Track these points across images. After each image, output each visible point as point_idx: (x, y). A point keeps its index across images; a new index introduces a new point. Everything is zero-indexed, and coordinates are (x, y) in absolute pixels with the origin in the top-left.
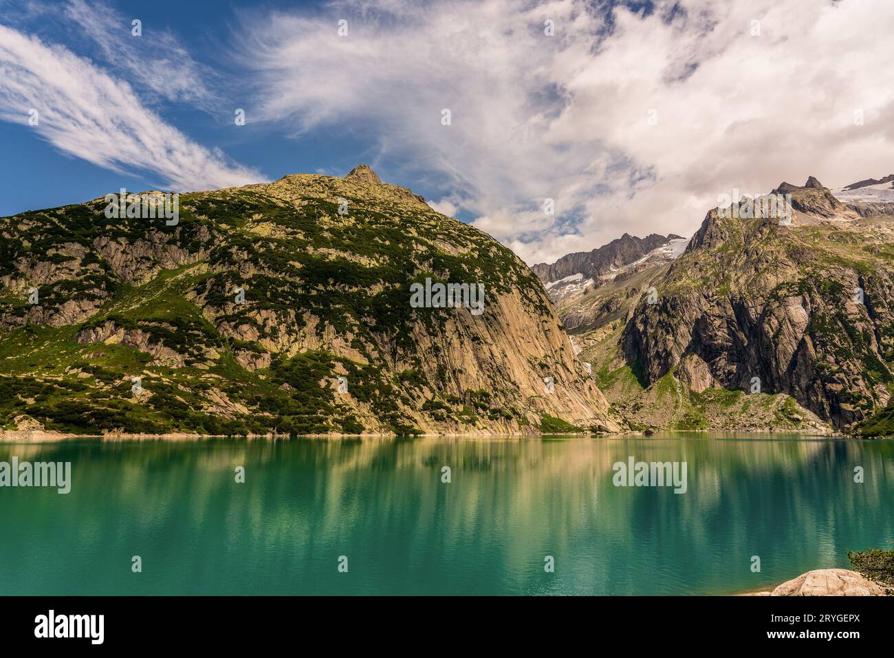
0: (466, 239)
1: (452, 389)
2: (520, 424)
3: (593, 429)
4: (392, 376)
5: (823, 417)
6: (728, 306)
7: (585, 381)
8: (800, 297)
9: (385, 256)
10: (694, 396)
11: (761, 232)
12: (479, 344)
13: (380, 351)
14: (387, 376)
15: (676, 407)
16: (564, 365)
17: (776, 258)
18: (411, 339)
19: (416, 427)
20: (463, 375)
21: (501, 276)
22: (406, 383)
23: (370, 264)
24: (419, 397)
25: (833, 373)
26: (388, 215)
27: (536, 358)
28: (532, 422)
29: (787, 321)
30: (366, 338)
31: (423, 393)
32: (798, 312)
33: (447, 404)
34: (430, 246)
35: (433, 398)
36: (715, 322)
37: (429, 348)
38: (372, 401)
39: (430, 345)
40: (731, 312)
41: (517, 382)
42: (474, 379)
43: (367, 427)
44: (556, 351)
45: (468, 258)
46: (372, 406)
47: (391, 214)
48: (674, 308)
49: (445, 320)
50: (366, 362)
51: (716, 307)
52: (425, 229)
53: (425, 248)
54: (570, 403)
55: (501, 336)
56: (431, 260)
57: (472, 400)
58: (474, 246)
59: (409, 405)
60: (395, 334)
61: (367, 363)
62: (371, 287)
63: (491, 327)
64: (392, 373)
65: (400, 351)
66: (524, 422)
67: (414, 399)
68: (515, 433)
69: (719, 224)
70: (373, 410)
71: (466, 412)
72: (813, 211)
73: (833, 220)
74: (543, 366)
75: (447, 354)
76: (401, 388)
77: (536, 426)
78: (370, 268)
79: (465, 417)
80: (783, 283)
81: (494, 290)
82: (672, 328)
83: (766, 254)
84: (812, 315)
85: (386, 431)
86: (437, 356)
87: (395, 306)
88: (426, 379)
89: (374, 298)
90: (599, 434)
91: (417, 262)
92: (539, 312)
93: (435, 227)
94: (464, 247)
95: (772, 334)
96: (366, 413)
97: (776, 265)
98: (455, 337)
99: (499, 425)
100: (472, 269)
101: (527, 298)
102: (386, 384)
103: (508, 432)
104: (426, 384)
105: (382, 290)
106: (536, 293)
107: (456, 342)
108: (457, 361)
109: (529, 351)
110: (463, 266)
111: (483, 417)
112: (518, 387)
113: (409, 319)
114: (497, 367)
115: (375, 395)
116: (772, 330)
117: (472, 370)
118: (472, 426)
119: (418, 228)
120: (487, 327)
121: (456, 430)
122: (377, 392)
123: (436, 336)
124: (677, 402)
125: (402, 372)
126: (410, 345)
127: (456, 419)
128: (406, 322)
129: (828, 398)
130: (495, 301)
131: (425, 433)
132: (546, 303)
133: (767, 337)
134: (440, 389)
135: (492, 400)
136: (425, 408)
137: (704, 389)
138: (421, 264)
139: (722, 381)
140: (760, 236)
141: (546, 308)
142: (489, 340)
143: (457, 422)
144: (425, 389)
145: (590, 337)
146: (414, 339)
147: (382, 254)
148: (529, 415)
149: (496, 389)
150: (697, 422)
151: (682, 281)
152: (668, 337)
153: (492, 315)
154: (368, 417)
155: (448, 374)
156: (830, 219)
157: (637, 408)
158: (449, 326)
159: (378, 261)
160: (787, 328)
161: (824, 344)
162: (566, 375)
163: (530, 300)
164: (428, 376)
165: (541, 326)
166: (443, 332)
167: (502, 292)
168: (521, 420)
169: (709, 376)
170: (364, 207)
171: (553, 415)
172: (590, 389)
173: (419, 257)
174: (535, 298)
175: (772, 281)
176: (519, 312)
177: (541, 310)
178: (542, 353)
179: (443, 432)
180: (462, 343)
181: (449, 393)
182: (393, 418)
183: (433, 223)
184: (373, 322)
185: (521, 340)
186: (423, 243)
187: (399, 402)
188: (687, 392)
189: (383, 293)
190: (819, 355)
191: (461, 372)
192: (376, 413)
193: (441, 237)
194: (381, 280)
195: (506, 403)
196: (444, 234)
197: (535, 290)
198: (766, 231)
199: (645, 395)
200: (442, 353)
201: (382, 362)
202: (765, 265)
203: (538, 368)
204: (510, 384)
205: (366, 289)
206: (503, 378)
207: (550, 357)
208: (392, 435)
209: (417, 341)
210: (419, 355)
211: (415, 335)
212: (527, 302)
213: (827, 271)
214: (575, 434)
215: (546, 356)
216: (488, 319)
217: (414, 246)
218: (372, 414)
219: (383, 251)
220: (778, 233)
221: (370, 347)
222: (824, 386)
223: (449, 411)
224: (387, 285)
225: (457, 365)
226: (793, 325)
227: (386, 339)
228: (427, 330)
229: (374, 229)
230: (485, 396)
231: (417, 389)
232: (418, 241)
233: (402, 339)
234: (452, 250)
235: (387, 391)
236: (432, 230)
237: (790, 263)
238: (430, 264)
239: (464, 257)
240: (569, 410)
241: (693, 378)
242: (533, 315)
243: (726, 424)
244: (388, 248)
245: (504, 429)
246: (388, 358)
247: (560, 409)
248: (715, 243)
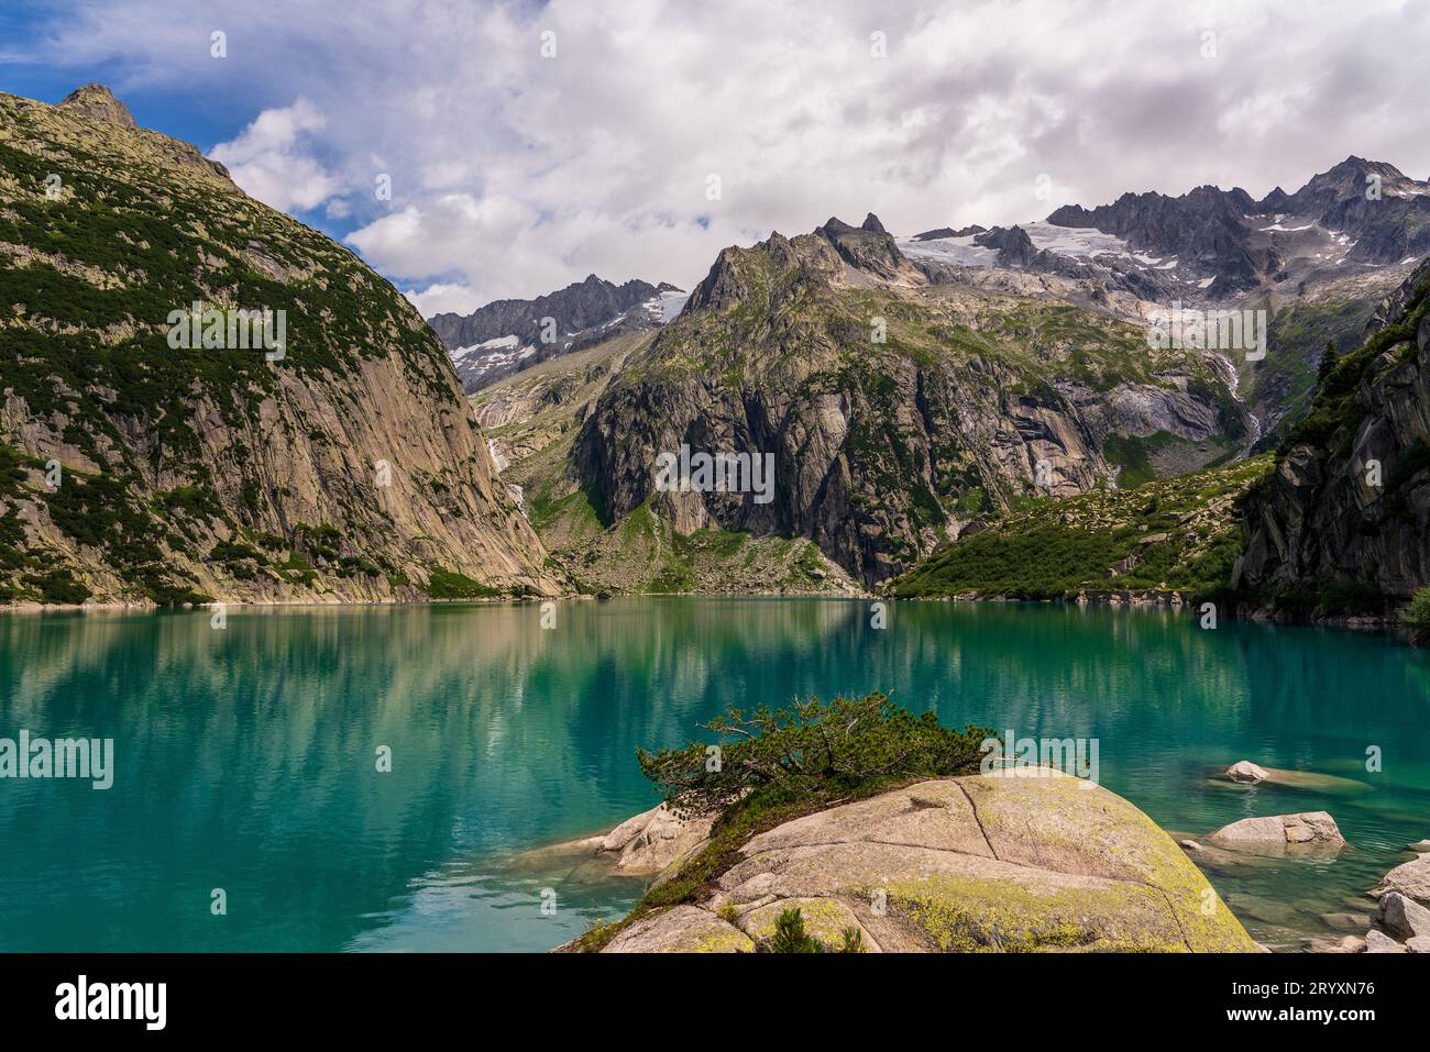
0: (306, 254)
1: (269, 521)
2: (392, 584)
3: (516, 592)
4: (150, 498)
5: (853, 574)
6: (738, 403)
7: (508, 514)
8: (839, 396)
9: (140, 271)
10: (678, 541)
11: (794, 292)
12: (324, 445)
13: (126, 451)
14: (140, 498)
15: (650, 558)
16: (474, 487)
17: (812, 333)
18: (190, 430)
19: (197, 590)
20: (290, 500)
21: (370, 327)
22: (180, 511)
23: (106, 283)
24: (204, 536)
25: (871, 510)
26: (147, 191)
27: (426, 474)
28: (413, 580)
29: (818, 431)
30: (96, 425)
31: (213, 529)
32: (835, 420)
33: (259, 550)
34: (234, 259)
35: (233, 539)
36: (718, 427)
37: (226, 448)
38: (107, 544)
39: (227, 443)
40: (741, 413)
41: (392, 512)
42: (313, 506)
43: (97, 590)
44: (461, 463)
45: (307, 289)
46: (108, 553)
47: (153, 190)
48: (658, 401)
49: (260, 398)
50: (95, 470)
51: (721, 405)
52: (224, 226)
53: (222, 263)
54: (481, 550)
55: (365, 431)
56: (235, 286)
57: (306, 543)
58: (321, 268)
59: (185, 550)
60: (157, 421)
61: (99, 472)
62: (108, 328)
63: (347, 415)
64: (150, 491)
65: (168, 453)
66: (400, 580)
67: (194, 540)
68: (385, 598)
69: (736, 273)
70: (108, 559)
71: (294, 563)
72: (868, 268)
73: (893, 284)
74: (437, 487)
75: (262, 462)
76: (168, 519)
77: (421, 586)
78: (106, 291)
79: (293, 572)
80: (818, 374)
81: (355, 352)
82: (653, 434)
83: (798, 326)
84: (852, 423)
85: (137, 599)
86: (241, 463)
87: (157, 368)
88: (219, 504)
89: (114, 349)
90: (525, 599)
91: (205, 288)
92: (435, 394)
93: (245, 224)
94: (301, 268)
95: (796, 448)
96: (94, 565)
97: (811, 344)
98: (277, 431)
99: (356, 586)
100: (315, 310)
101: (416, 370)
102: (138, 511)
103: (371, 598)
104: (220, 513)
105: (132, 336)
106: (432, 362)
107: (279, 439)
108: (281, 474)
109: (415, 462)
110: (299, 302)
111: (326, 572)
112: (392, 522)
113: (186, 393)
114: (355, 486)
115: (114, 532)
116: (797, 444)
117: (310, 491)
118: (306, 589)
119: (209, 224)
120: (339, 415)
121: (275, 594)
122: (119, 527)
123: (241, 427)
124: (652, 550)
125: (170, 490)
126: (191, 442)
127: (276, 575)
128: (181, 399)
129: (861, 546)
130: (357, 371)
131: (214, 600)
132: (448, 380)
133: (789, 454)
134: (246, 522)
135: (344, 543)
136: (215, 556)
137: (694, 529)
138: (214, 292)
139: (720, 518)
140: (792, 297)
141: (447, 388)
142: (343, 439)
143: (276, 581)
144: (217, 522)
145: (524, 443)
146: (196, 431)
147: (132, 266)
148: (409, 568)
149: (351, 525)
150: (680, 581)
151: (674, 360)
152: (646, 448)
153: (349, 395)
154: (98, 572)
155: (262, 496)
156: (889, 283)
157: (591, 558)
158: (266, 410)
159: (123, 278)
160: (817, 442)
161: (863, 467)
162: (477, 504)
163: (421, 374)
164: (224, 499)
165: (437, 419)
166: (255, 420)
167: (369, 355)
168: (395, 577)
169: (702, 510)
170: (94, 169)
171: (451, 569)
172: (517, 526)
173: (208, 277)
174: (429, 370)
175: (803, 368)
176: (400, 394)
177: (439, 391)
178: (438, 466)
179: (251, 599)
180: (291, 442)
181: (264, 530)
182: (152, 574)
183: (240, 216)
184: (113, 396)
185: (401, 441)
186: (220, 253)
187: (163, 546)
188: (668, 534)
189: (132, 342)
190: (855, 483)
191: (287, 493)
192: (116, 565)
193: (256, 244)
194: (130, 316)
195: (369, 549)
196: (263, 240)
197: (429, 356)
198: (802, 290)
199: (605, 539)
200: (252, 459)
201: (130, 471)
202: (796, 343)
203: (429, 490)
204: (378, 517)
205: (98, 331)
206: (366, 505)
207: (451, 472)
208: (149, 605)
209: (202, 435)
210: (205, 460)
211: (198, 423)
212: (415, 376)
213: (877, 359)
214: (486, 599)
215: (444, 471)
216: (341, 402)
217: (202, 257)
218: (107, 566)
219: (134, 259)
220: (818, 296)
221: (104, 442)
222: (858, 528)
223: (262, 561)
224: (142, 325)
225: (281, 481)
226: (826, 438)
227: (138, 429)
228: (223, 415)
229: (116, 216)
230: (331, 536)
231: (200, 522)
232: (208, 248)
233: (173, 430)
234: (278, 271)
235: (139, 524)
236: (239, 230)
237: (830, 343)
238: (233, 294)
239: (300, 286)
240: (479, 561)
241: (680, 513)
242: (425, 400)
243: (722, 582)
244: (144, 254)
245: (365, 592)
246: (143, 464)
247: (464, 559)
248: (728, 303)
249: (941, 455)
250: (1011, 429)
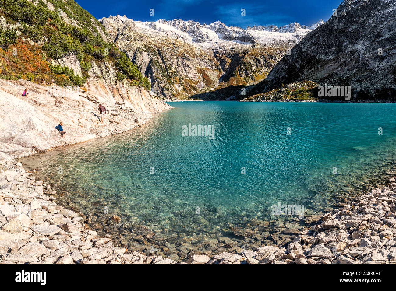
8: (147, 53)
17: (135, 38)
29: (143, 61)
32: (146, 58)
80: (140, 47)
83: (130, 36)
84: (150, 59)
95: (139, 65)
97: (136, 40)
129: (159, 89)
175: (135, 45)
190: (156, 74)
202: (131, 40)
222: (158, 84)
226: (145, 63)
237: (140, 40)
249: (168, 69)
250: (180, 64)
